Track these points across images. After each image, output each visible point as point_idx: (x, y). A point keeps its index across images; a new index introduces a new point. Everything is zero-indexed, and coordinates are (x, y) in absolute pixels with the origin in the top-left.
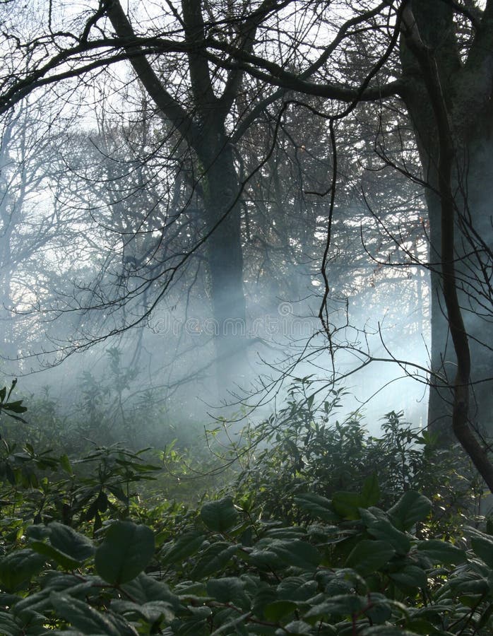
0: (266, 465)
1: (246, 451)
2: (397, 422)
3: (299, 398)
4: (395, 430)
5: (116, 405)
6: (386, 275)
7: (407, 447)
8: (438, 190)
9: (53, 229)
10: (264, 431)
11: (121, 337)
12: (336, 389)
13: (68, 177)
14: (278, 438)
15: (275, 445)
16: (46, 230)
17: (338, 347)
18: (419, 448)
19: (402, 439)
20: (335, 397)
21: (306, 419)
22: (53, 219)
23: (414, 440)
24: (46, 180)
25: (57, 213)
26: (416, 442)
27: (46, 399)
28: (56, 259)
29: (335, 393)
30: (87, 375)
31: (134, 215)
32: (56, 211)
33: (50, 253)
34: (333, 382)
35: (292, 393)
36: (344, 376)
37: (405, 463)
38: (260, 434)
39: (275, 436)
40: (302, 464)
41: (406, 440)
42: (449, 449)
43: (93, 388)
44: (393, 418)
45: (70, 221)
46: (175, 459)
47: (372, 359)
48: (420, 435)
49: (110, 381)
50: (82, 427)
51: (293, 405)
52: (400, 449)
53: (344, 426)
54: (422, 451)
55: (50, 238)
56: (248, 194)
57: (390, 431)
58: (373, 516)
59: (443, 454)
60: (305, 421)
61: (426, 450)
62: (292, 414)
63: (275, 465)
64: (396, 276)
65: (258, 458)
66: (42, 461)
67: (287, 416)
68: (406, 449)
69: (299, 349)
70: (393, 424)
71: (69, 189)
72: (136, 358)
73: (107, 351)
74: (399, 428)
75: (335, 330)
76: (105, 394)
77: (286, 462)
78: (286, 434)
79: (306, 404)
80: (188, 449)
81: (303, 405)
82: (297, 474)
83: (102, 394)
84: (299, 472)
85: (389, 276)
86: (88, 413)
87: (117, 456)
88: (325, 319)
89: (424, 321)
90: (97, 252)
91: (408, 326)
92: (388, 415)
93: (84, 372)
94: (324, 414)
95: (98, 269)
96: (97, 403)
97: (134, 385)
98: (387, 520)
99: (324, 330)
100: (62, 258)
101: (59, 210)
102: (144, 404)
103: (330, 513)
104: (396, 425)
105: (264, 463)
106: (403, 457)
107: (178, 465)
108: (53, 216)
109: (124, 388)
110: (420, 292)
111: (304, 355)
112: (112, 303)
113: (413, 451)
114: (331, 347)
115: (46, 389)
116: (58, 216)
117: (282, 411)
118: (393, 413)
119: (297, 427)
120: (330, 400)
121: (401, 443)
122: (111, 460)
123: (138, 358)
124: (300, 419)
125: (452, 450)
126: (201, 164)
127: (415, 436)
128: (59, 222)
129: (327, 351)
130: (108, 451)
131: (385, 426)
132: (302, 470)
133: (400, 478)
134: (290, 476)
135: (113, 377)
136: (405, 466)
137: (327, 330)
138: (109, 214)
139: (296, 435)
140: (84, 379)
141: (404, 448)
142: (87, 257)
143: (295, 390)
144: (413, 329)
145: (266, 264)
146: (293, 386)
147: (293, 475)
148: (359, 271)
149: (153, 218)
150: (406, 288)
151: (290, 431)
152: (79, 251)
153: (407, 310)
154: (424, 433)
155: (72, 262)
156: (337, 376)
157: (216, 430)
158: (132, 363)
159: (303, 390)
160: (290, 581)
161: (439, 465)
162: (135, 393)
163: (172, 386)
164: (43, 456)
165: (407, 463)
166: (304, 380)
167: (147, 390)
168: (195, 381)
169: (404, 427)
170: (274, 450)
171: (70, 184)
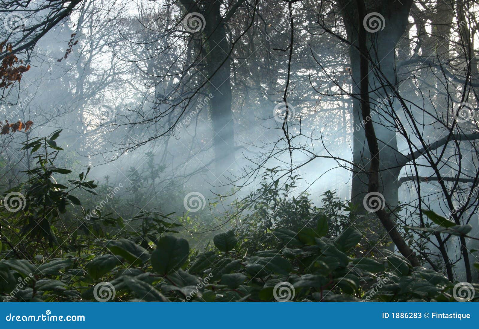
0: (248, 225)
1: (235, 216)
2: (332, 197)
3: (269, 181)
4: (331, 202)
5: (151, 188)
6: (322, 107)
7: (339, 213)
8: (358, 47)
9: (110, 78)
10: (247, 203)
11: (154, 145)
12: (293, 176)
13: (120, 46)
14: (256, 207)
15: (254, 212)
16: (106, 79)
17: (295, 148)
18: (346, 213)
19: (335, 208)
20: (292, 181)
21: (274, 195)
22: (110, 71)
23: (343, 208)
24: (106, 48)
25: (113, 68)
26: (344, 210)
27: (107, 184)
28: (112, 98)
29: (292, 178)
30: (133, 169)
31: (161, 69)
32: (112, 67)
33: (108, 93)
34: (291, 171)
35: (265, 179)
36: (298, 167)
37: (337, 223)
38: (244, 205)
39: (253, 206)
40: (271, 224)
41: (338, 208)
42: (366, 215)
43: (136, 178)
44: (329, 195)
45: (121, 73)
46: (189, 222)
47: (316, 156)
48: (347, 205)
49: (147, 173)
50: (129, 202)
51: (266, 186)
52: (334, 214)
53: (298, 199)
54: (348, 216)
55: (108, 83)
56: (234, 55)
57: (327, 203)
58: (324, 243)
59: (361, 218)
60: (273, 196)
61: (351, 215)
62: (264, 192)
63: (253, 225)
64: (329, 108)
65: (242, 221)
66: (106, 220)
67: (262, 193)
68: (338, 214)
69: (269, 149)
70: (329, 199)
71: (120, 53)
72: (164, 159)
73: (146, 154)
74: (334, 201)
75: (293, 137)
76: (144, 181)
77: (261, 223)
78: (261, 205)
79: (274, 186)
80: (198, 216)
81: (271, 186)
82: (268, 230)
83: (142, 181)
84: (269, 229)
85: (325, 108)
86: (134, 193)
87: (153, 217)
88: (286, 130)
89: (347, 136)
90: (138, 93)
91: (337, 139)
92: (326, 193)
93: (131, 167)
94: (285, 192)
95: (139, 103)
96: (139, 186)
97: (162, 175)
98: (333, 245)
99: (285, 137)
100: (116, 97)
101: (114, 66)
102: (169, 188)
103: (297, 241)
104: (331, 199)
105: (247, 223)
106: (336, 219)
107: (191, 226)
108: (110, 69)
109: (157, 177)
110: (344, 118)
111: (273, 153)
112: (150, 120)
113: (342, 216)
114: (290, 149)
115: (107, 178)
116: (114, 69)
117: (258, 190)
118: (329, 191)
119: (268, 200)
120: (289, 183)
121: (335, 210)
122: (150, 219)
123: (165, 159)
124: (270, 196)
125: (367, 215)
126: (205, 35)
127: (344, 206)
128: (114, 73)
129: (288, 151)
130: (148, 213)
131: (324, 200)
132: (271, 228)
133: (334, 233)
134: (263, 232)
135: (150, 170)
136: (337, 225)
137: (287, 137)
138: (146, 69)
139: (267, 206)
140: (131, 172)
141: (337, 214)
142: (132, 96)
143: (266, 177)
144: (340, 141)
145: (246, 99)
146: (265, 174)
147: (265, 231)
148: (306, 104)
149: (174, 72)
150: (336, 114)
151: (264, 203)
152: (126, 92)
153: (336, 129)
154: (349, 204)
155: (123, 100)
156: (294, 167)
157: (216, 202)
158: (161, 161)
159: (272, 176)
160: (272, 282)
161: (359, 224)
162: (163, 181)
163: (187, 176)
164: (107, 217)
165: (339, 223)
166: (273, 170)
167: (171, 179)
168: (202, 173)
169: (337, 200)
170: (253, 215)
171: (121, 50)
